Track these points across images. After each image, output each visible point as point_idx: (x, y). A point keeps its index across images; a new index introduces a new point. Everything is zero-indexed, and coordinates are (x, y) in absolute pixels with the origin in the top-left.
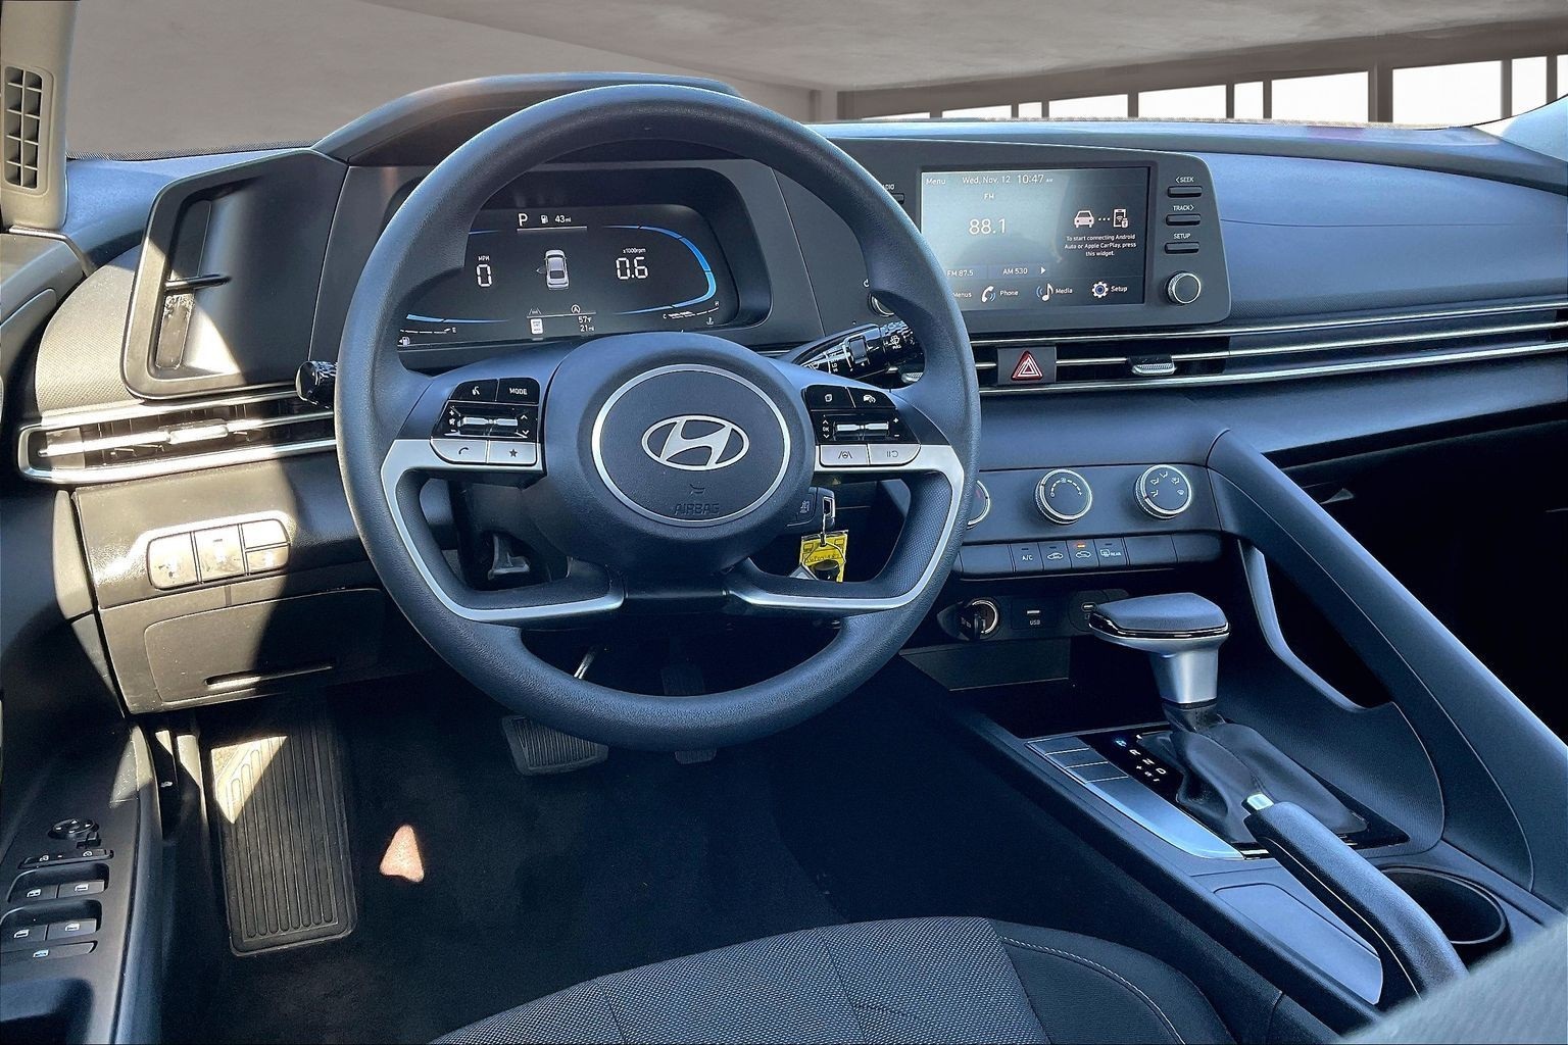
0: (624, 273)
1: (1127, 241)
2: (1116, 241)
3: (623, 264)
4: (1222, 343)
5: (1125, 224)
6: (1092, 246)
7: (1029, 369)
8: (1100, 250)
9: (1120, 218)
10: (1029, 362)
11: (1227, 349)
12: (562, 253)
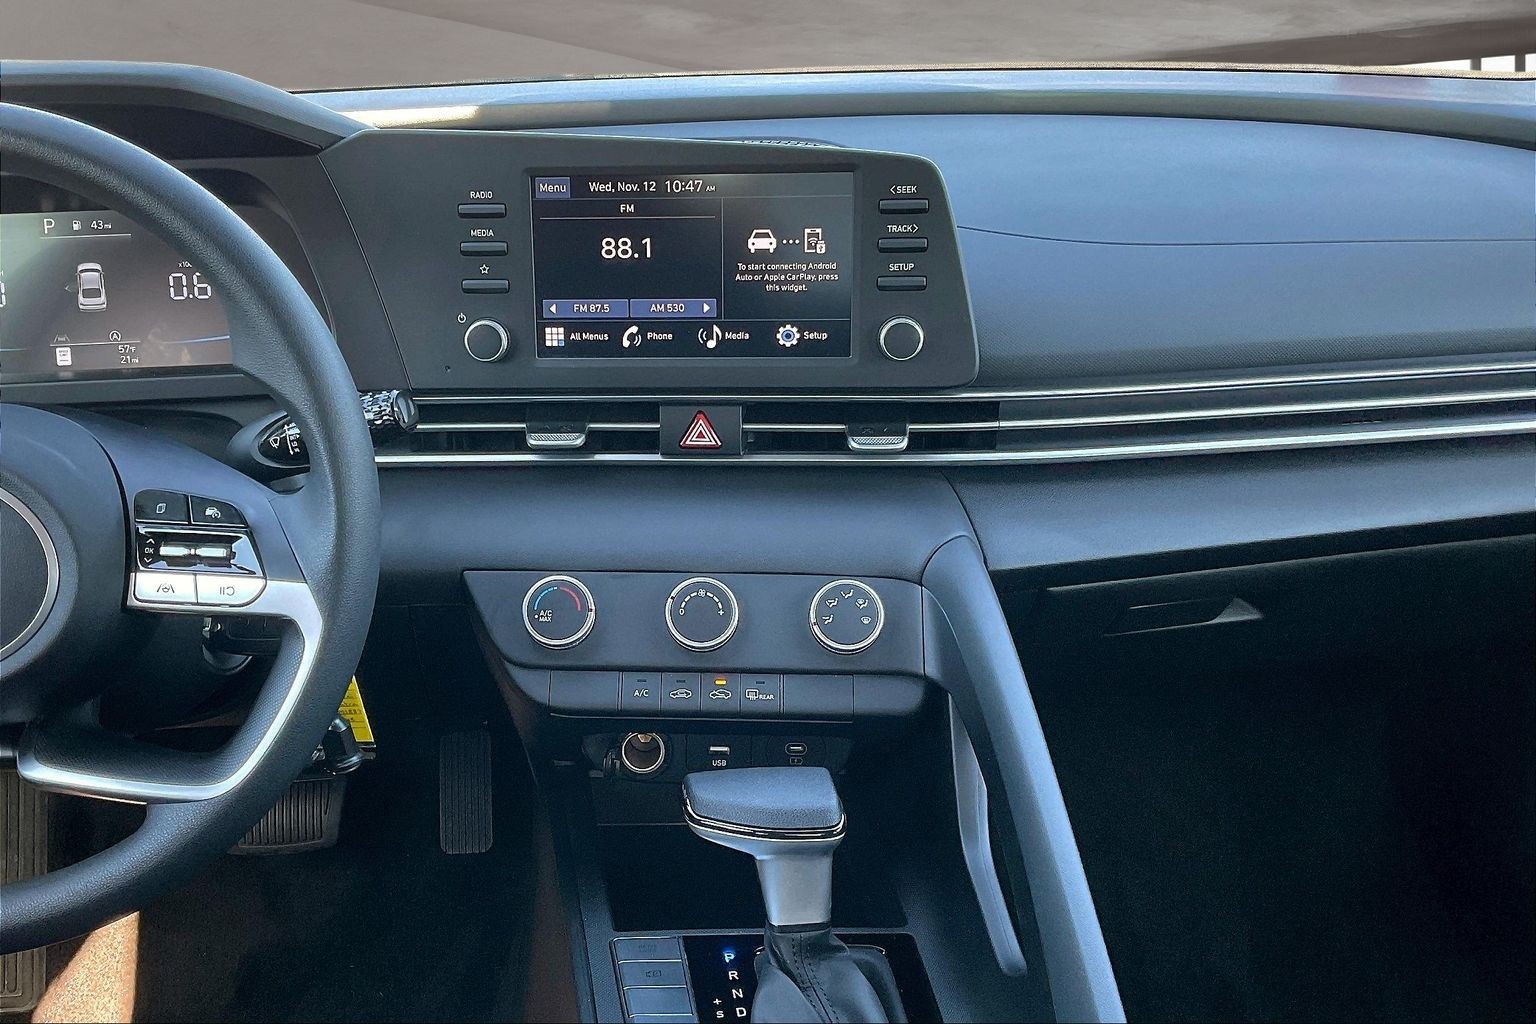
0: (179, 292)
1: (825, 271)
2: (808, 272)
3: (178, 280)
4: (990, 410)
5: (821, 248)
6: (775, 278)
7: (701, 435)
8: (786, 282)
9: (813, 240)
10: (701, 426)
11: (996, 419)
12: (98, 267)
